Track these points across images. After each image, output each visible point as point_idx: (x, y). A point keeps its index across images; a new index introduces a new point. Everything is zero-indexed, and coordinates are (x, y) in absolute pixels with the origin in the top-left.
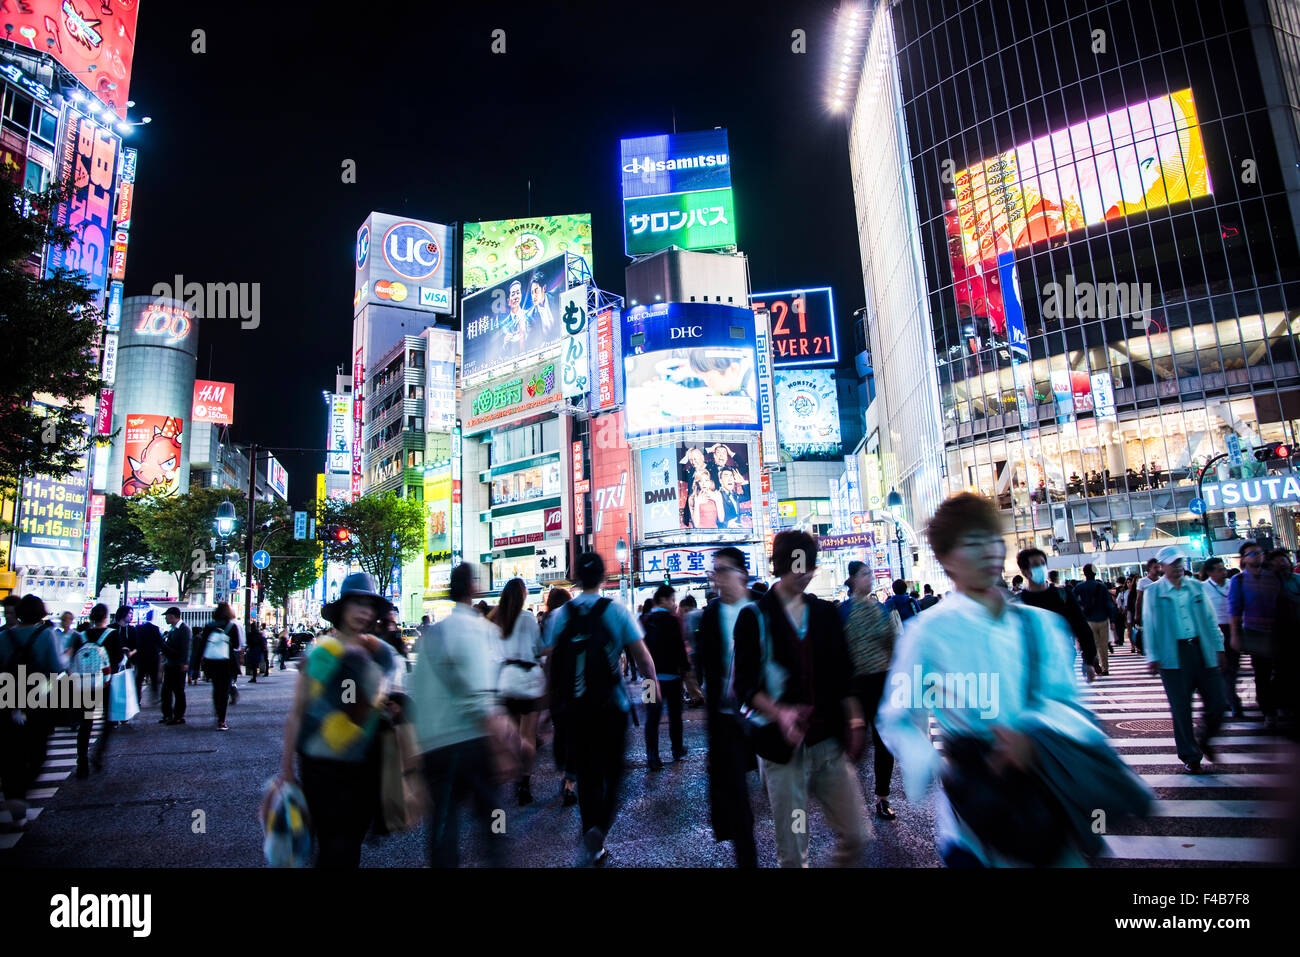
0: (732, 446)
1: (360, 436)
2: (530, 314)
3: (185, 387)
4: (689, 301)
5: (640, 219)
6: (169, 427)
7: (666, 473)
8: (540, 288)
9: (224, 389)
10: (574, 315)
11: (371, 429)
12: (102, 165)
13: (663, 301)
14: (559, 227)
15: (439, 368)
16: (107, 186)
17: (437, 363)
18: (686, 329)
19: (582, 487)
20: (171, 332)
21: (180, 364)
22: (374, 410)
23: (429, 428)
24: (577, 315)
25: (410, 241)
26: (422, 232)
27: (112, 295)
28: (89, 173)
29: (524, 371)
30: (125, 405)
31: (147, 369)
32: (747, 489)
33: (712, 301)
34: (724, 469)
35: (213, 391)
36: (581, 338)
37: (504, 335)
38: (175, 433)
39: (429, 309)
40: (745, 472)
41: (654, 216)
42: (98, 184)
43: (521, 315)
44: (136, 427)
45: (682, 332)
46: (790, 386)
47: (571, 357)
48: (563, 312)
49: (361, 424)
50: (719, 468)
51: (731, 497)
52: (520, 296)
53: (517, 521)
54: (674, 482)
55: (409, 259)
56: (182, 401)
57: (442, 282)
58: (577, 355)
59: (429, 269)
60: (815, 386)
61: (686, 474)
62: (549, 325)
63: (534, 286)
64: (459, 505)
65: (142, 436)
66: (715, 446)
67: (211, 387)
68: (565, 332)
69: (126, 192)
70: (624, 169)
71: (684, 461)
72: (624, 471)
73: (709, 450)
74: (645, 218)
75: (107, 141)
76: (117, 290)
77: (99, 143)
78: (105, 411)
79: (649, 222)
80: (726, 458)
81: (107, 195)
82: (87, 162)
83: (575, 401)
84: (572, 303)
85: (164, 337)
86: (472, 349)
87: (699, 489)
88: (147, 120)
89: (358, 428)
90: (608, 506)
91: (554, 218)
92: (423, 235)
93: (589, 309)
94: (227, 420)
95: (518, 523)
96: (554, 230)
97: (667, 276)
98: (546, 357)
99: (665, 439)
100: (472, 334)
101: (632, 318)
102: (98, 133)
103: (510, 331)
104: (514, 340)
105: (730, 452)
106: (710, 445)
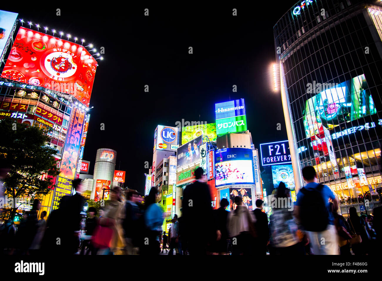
0: (246, 189)
2: (193, 152)
3: (112, 172)
4: (233, 147)
5: (220, 125)
6: (107, 183)
7: (227, 197)
8: (196, 145)
9: (123, 173)
10: (203, 152)
11: (156, 184)
12: (81, 119)
13: (226, 147)
14: (208, 127)
15: (173, 167)
18: (232, 155)
20: (109, 158)
21: (111, 166)
22: (156, 178)
23: (169, 184)
24: (204, 152)
25: (168, 132)
26: (172, 130)
27: (81, 150)
28: (78, 121)
29: (191, 168)
30: (96, 177)
31: (102, 167)
32: (251, 202)
33: (239, 147)
34: (244, 196)
35: (120, 173)
36: (205, 158)
37: (187, 158)
38: (108, 185)
39: (173, 151)
40: (250, 197)
41: (224, 124)
42: (79, 123)
43: (191, 152)
44: (99, 183)
45: (230, 156)
46: (279, 170)
47: (203, 164)
48: (201, 151)
49: (154, 183)
50: (242, 196)
51: (246, 204)
52: (191, 147)
55: (168, 137)
56: (111, 176)
57: (176, 143)
58: (204, 163)
59: (173, 140)
60: (287, 170)
61: (232, 197)
62: (198, 155)
63: (194, 144)
64: (174, 206)
65: (100, 185)
66: (241, 189)
67: (119, 172)
68: (201, 157)
69: (87, 125)
70: (216, 112)
71: (231, 194)
72: (216, 196)
74: (221, 125)
75: (82, 113)
79: (223, 125)
80: (244, 192)
81: (81, 126)
82: (77, 118)
84: (203, 149)
85: (107, 159)
86: (179, 162)
88: (93, 107)
89: (152, 184)
92: (172, 131)
93: (207, 150)
94: (123, 181)
96: (206, 128)
97: (227, 140)
98: (197, 164)
99: (226, 187)
100: (179, 158)
101: (217, 153)
102: (81, 111)
103: (188, 157)
104: (189, 159)
105: (246, 191)
106: (239, 189)
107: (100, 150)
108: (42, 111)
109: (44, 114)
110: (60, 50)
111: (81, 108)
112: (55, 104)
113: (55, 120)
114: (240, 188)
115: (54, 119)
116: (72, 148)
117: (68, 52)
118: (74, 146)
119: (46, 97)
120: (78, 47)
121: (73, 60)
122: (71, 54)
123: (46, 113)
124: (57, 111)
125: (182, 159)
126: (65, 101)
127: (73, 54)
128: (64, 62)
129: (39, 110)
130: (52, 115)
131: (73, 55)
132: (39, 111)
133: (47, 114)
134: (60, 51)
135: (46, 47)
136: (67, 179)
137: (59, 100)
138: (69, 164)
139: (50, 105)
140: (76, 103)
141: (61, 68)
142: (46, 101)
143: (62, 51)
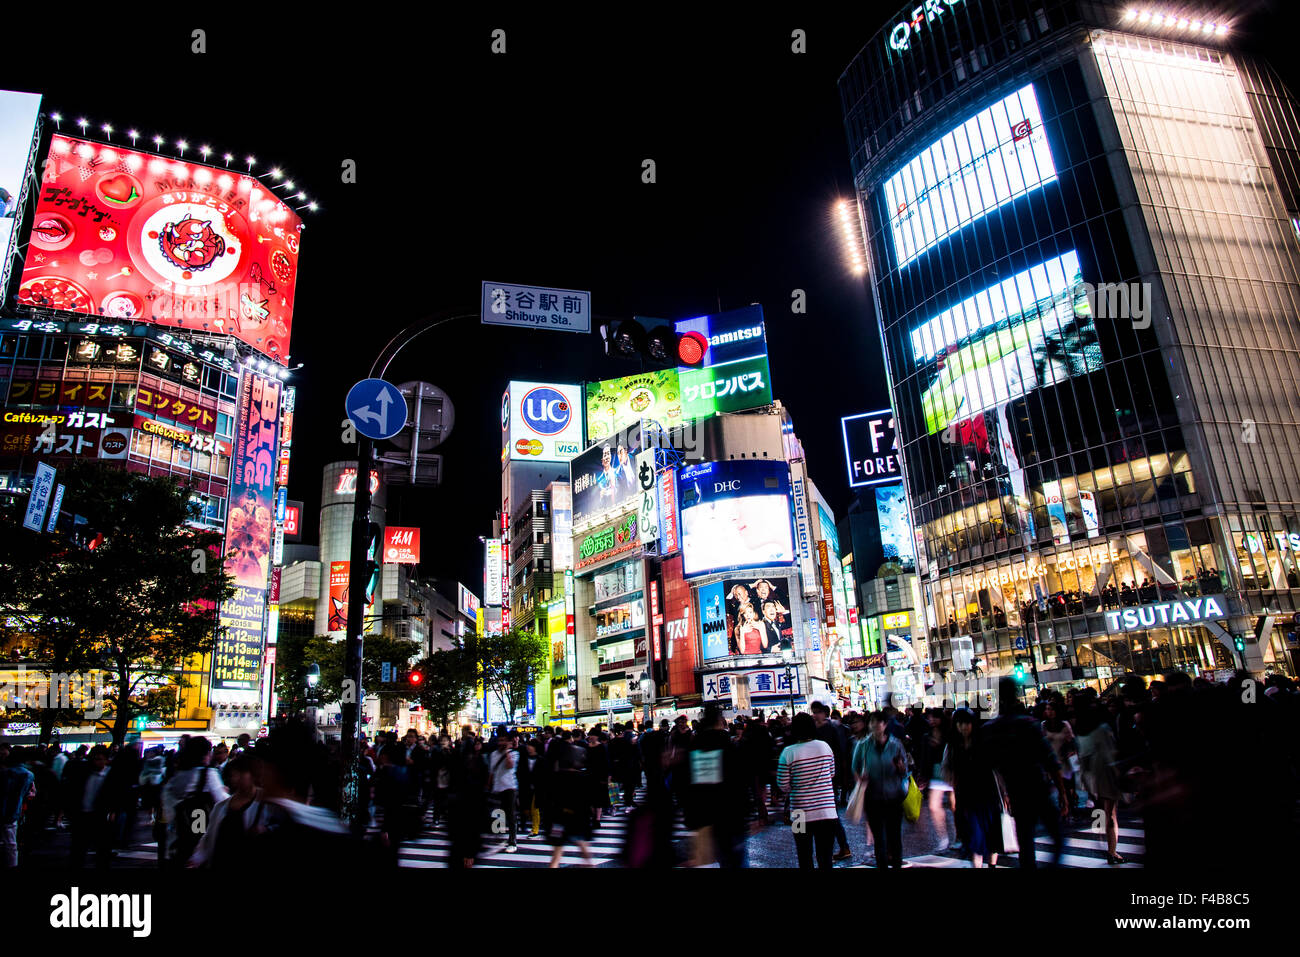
0: (773, 581)
1: (507, 576)
2: (618, 472)
4: (730, 459)
5: (691, 389)
7: (717, 607)
8: (624, 451)
9: (411, 533)
10: (646, 473)
11: (515, 568)
12: (269, 404)
13: (709, 459)
14: (667, 379)
15: (562, 516)
16: (273, 420)
17: (559, 512)
18: (727, 484)
19: (658, 620)
22: (516, 552)
23: (556, 567)
24: (648, 473)
25: (544, 402)
26: (554, 393)
27: (279, 496)
28: (260, 412)
29: (616, 521)
30: (329, 554)
31: (345, 523)
32: (788, 617)
33: (749, 457)
34: (766, 601)
36: (651, 493)
37: (600, 490)
39: (563, 460)
40: (786, 605)
41: (703, 385)
42: (266, 419)
43: (610, 472)
44: (338, 572)
45: (723, 486)
46: (899, 501)
47: (646, 509)
49: (508, 564)
50: (762, 601)
51: (774, 626)
52: (610, 456)
53: (617, 649)
54: (723, 616)
55: (544, 418)
58: (650, 507)
59: (561, 425)
61: (732, 607)
62: (631, 481)
63: (620, 448)
64: (573, 636)
65: (343, 580)
66: (757, 583)
67: (401, 533)
68: (640, 488)
69: (288, 420)
71: (730, 597)
72: (687, 606)
73: (752, 586)
74: (695, 388)
75: (271, 385)
76: (282, 494)
77: (267, 389)
78: (275, 584)
79: (699, 391)
80: (767, 591)
81: (273, 426)
82: (259, 405)
83: (650, 546)
84: (645, 463)
86: (579, 501)
87: (744, 620)
88: (301, 365)
89: (506, 568)
90: (676, 637)
91: (662, 372)
92: (554, 396)
93: (658, 467)
94: (414, 559)
95: (617, 651)
96: (663, 383)
97: (712, 438)
98: (629, 509)
99: (715, 578)
100: (578, 489)
101: (685, 476)
102: (266, 382)
103: (604, 486)
104: (607, 495)
105: (771, 586)
106: (753, 581)
107: (334, 469)
108: (153, 397)
109: (160, 406)
110: (182, 197)
111: (265, 372)
112: (190, 371)
113: (196, 421)
114: (755, 578)
115: (191, 418)
116: (253, 497)
117: (207, 202)
118: (258, 490)
119: (161, 355)
120: (236, 180)
121: (227, 225)
122: (218, 208)
123: (167, 401)
124: (196, 392)
125: (586, 492)
126: (216, 359)
127: (225, 207)
128: (201, 235)
129: (145, 397)
130: (184, 406)
131: (226, 210)
132: (146, 400)
133: (170, 405)
134: (184, 200)
135: (140, 192)
136: (246, 588)
137: (200, 357)
138: (249, 545)
139: (176, 375)
140: (251, 360)
141: (191, 254)
142: (163, 366)
143: (189, 200)
